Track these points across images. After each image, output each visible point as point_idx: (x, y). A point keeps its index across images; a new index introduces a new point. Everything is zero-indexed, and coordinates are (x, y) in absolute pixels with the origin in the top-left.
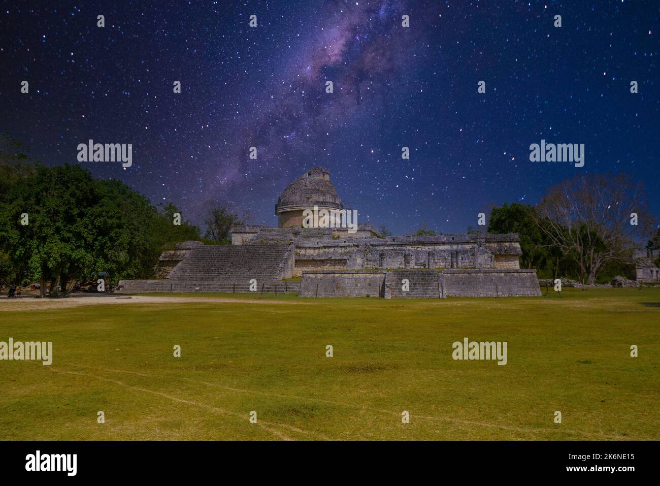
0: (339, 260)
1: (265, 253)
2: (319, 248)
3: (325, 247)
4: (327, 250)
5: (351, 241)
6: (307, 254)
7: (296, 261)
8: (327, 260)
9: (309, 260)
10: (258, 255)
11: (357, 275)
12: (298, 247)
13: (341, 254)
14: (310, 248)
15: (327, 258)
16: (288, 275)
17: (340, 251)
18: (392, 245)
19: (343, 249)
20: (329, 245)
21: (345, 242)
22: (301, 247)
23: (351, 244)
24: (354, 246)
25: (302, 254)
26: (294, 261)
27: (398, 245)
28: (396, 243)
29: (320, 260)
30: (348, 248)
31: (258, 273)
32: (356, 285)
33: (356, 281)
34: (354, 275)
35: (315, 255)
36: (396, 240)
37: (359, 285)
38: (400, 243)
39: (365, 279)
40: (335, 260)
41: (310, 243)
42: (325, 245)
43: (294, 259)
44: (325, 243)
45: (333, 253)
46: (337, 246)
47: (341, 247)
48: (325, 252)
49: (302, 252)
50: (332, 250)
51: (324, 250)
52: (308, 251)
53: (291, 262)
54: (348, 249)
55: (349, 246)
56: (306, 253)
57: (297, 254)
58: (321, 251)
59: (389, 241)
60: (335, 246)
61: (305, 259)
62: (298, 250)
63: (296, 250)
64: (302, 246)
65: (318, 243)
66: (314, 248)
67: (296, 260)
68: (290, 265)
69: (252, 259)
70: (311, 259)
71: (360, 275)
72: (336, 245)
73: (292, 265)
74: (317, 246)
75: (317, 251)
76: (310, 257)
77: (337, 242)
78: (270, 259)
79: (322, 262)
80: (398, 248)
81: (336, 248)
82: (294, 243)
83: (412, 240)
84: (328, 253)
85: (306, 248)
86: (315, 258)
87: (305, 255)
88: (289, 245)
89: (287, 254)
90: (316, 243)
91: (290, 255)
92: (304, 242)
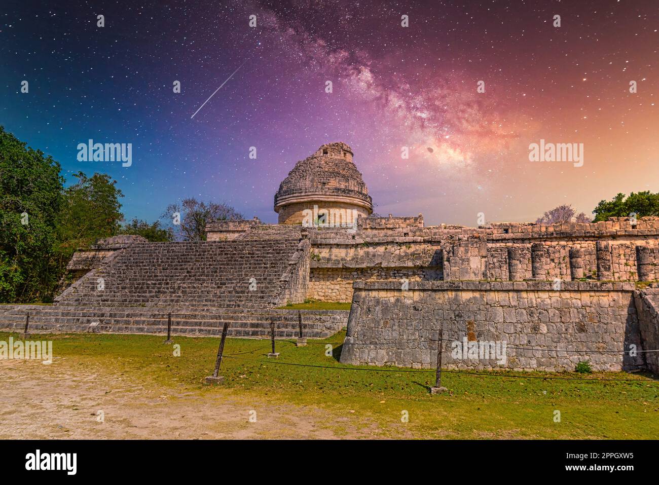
0: (395, 269)
1: (253, 254)
2: (356, 246)
3: (368, 244)
4: (371, 249)
5: (418, 233)
6: (333, 257)
7: (313, 270)
8: (371, 268)
9: (337, 269)
10: (241, 257)
11: (532, 295)
12: (315, 245)
13: (400, 258)
14: (338, 246)
15: (372, 265)
16: (298, 296)
17: (396, 251)
18: (503, 240)
19: (404, 248)
20: (376, 240)
21: (406, 234)
22: (321, 245)
23: (419, 239)
24: (425, 242)
25: (324, 258)
26: (308, 270)
27: (514, 240)
28: (510, 235)
29: (357, 269)
30: (412, 245)
31: (237, 292)
32: (536, 329)
33: (531, 314)
34: (524, 295)
35: (348, 259)
36: (510, 231)
37: (544, 329)
38: (519, 235)
39: (563, 309)
40: (388, 269)
41: (338, 236)
42: (368, 240)
43: (308, 266)
44: (367, 236)
45: (383, 256)
46: (392, 242)
47: (400, 244)
48: (367, 254)
49: (324, 253)
50: (381, 249)
51: (366, 249)
52: (335, 251)
53: (304, 271)
54: (413, 248)
55: (415, 242)
56: (330, 255)
57: (313, 257)
58: (361, 252)
59: (495, 231)
60: (388, 243)
61: (329, 266)
62: (316, 251)
63: (312, 250)
64: (324, 242)
65: (354, 237)
66: (347, 246)
67: (311, 269)
68: (301, 276)
69: (228, 264)
70: (340, 266)
71: (544, 295)
72: (390, 239)
73: (304, 278)
74: (351, 242)
75: (352, 252)
76: (338, 263)
77: (391, 236)
78: (263, 265)
79: (362, 272)
80: (515, 245)
81: (389, 247)
82: (309, 236)
83: (543, 229)
84: (374, 256)
85: (330, 246)
86: (348, 266)
87: (329, 260)
88: (300, 240)
89: (295, 255)
90: (351, 237)
91: (301, 258)
92: (328, 236)
